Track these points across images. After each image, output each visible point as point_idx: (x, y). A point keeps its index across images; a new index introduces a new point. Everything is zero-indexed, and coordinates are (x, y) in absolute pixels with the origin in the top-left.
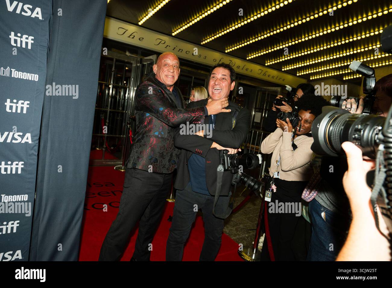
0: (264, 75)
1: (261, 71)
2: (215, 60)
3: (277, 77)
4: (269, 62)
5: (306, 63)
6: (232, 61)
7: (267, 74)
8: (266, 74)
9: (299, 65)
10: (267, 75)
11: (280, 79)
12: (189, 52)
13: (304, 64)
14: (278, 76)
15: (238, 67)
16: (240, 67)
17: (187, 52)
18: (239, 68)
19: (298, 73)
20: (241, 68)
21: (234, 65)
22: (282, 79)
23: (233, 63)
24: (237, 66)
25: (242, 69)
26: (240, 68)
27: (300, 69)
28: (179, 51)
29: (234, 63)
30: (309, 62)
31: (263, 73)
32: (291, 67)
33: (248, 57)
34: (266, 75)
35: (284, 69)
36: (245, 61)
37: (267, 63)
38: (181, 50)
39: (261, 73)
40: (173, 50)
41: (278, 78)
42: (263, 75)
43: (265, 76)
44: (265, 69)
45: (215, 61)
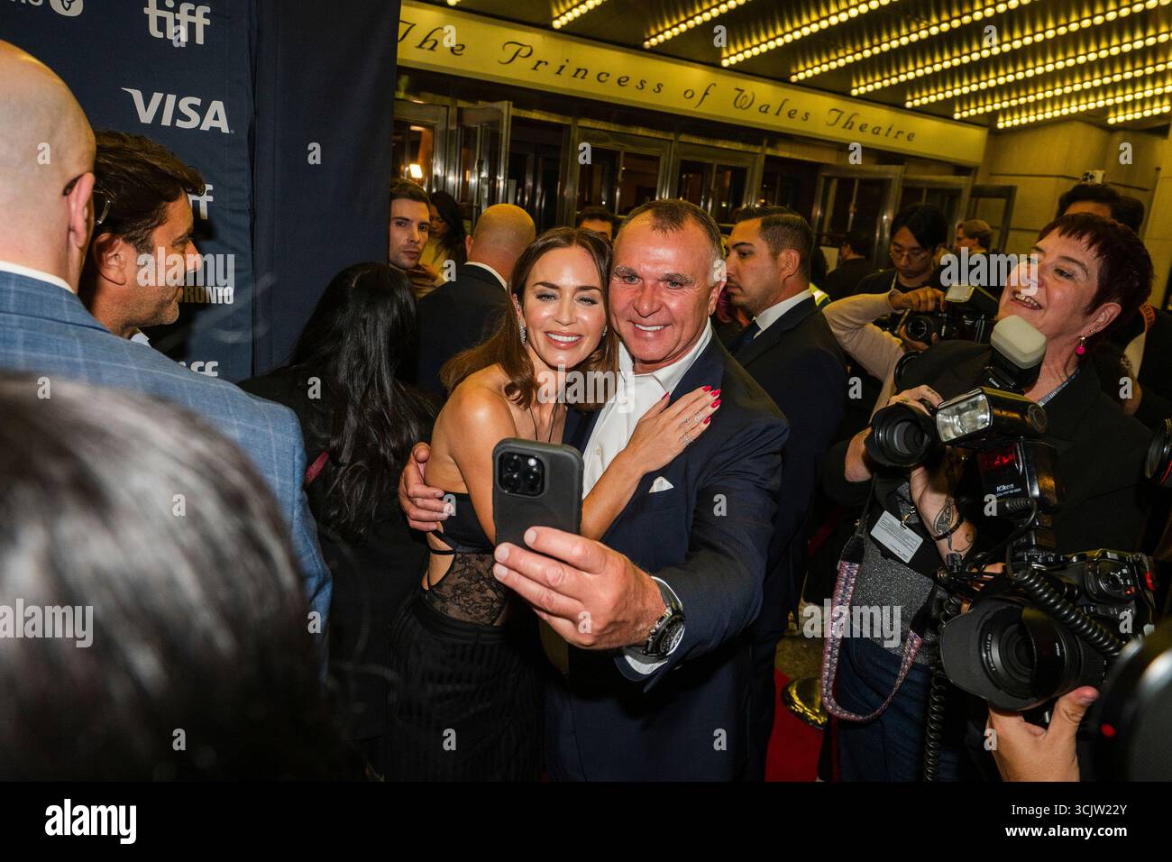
0: (848, 126)
1: (837, 114)
2: (689, 94)
3: (890, 129)
4: (862, 82)
5: (986, 81)
6: (742, 91)
7: (858, 122)
8: (853, 123)
9: (961, 88)
10: (857, 127)
11: (900, 135)
12: (608, 75)
13: (978, 83)
14: (893, 125)
15: (763, 109)
16: (768, 106)
17: (603, 77)
18: (765, 112)
19: (957, 109)
20: (772, 110)
21: (751, 104)
22: (906, 134)
23: (746, 96)
24: (761, 107)
25: (777, 114)
26: (769, 110)
27: (964, 99)
28: (575, 76)
29: (750, 97)
30: (996, 79)
31: (843, 121)
32: (936, 95)
33: (796, 74)
34: (853, 127)
35: (912, 101)
36: (785, 87)
37: (857, 88)
38: (582, 73)
39: (838, 118)
40: (558, 73)
41: (892, 134)
42: (844, 127)
43: (850, 128)
44: (848, 108)
45: (692, 96)
